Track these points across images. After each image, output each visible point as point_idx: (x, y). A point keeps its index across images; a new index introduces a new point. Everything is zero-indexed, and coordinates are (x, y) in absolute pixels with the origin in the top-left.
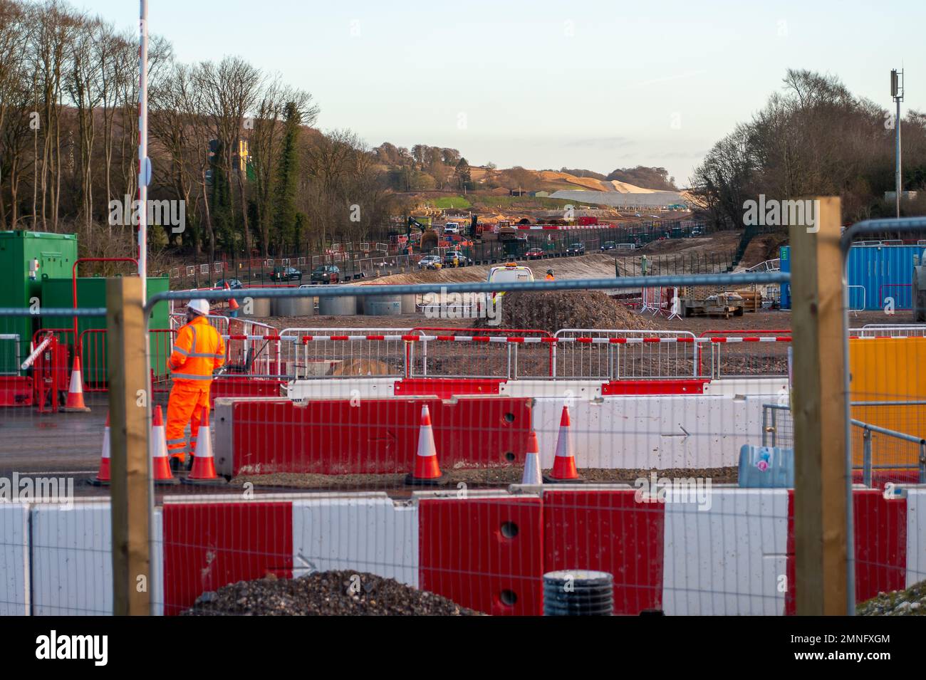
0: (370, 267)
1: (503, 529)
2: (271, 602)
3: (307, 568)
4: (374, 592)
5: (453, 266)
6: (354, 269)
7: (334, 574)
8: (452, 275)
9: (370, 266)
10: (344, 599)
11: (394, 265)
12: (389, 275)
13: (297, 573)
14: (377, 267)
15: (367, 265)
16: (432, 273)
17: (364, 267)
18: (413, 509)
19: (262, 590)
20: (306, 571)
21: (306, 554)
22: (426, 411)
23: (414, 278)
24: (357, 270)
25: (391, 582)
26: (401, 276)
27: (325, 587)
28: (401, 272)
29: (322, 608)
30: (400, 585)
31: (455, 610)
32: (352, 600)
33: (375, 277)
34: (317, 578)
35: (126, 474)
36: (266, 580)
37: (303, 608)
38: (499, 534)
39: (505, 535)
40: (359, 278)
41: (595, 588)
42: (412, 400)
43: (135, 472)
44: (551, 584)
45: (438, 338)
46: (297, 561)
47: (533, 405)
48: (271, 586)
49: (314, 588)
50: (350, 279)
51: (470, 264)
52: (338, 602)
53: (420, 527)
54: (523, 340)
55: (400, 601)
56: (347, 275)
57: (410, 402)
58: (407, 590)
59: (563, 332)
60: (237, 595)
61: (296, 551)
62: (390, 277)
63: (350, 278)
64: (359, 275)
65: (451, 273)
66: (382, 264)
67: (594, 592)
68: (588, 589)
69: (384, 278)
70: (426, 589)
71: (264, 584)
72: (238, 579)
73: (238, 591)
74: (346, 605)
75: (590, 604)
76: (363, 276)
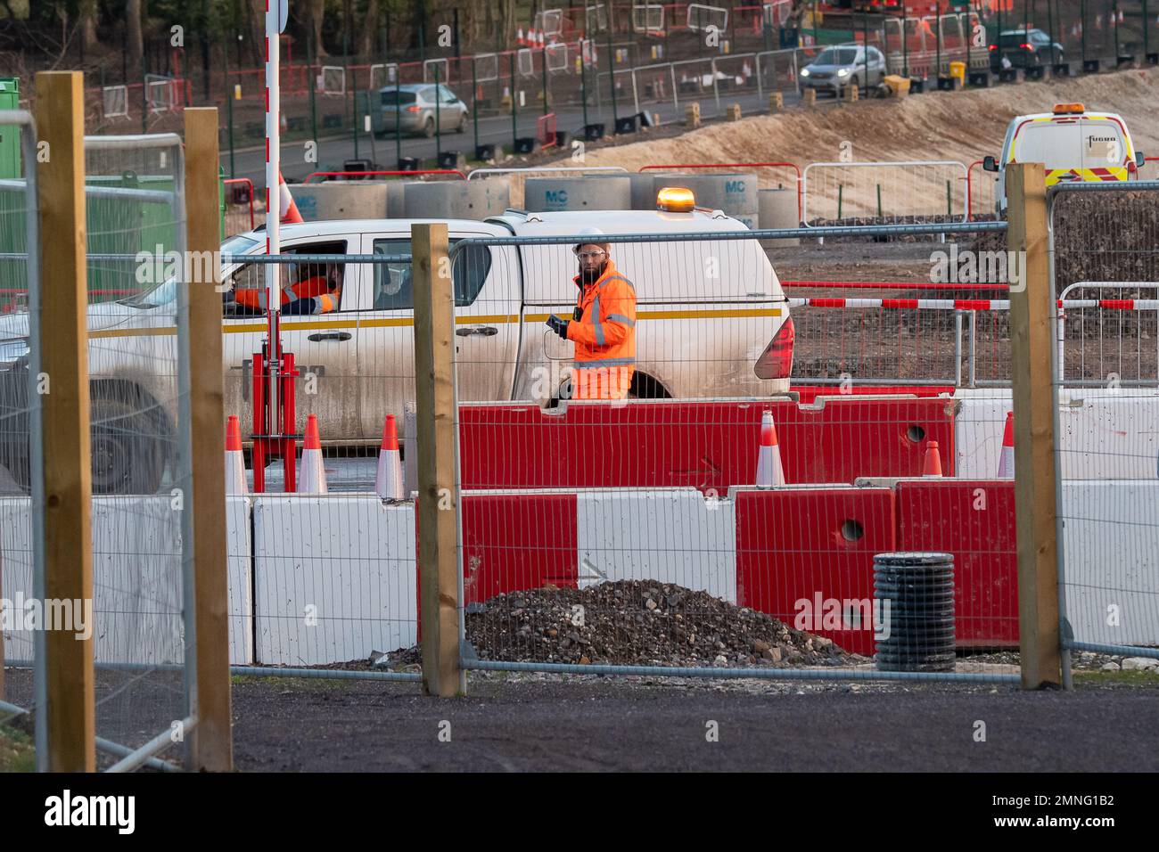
0: (669, 92)
1: (844, 529)
2: (553, 613)
3: (595, 578)
4: (681, 606)
5: (946, 84)
6: (616, 96)
7: (630, 584)
8: (942, 118)
9: (668, 85)
10: (643, 612)
11: (750, 82)
12: (729, 117)
13: (582, 584)
14: (690, 90)
15: (658, 86)
16: (877, 111)
17: (648, 92)
18: (729, 504)
19: (542, 600)
20: (596, 581)
21: (592, 560)
22: (768, 420)
23: (815, 130)
24: (622, 102)
25: (702, 595)
26: (772, 122)
27: (619, 598)
28: (769, 109)
29: (616, 622)
30: (713, 599)
31: (782, 629)
32: (653, 614)
33: (683, 125)
34: (608, 588)
35: (434, 417)
36: (546, 589)
37: (593, 621)
38: (838, 534)
39: (846, 537)
40: (633, 129)
41: (933, 567)
42: (744, 404)
43: (442, 416)
44: (882, 564)
45: (812, 303)
46: (583, 568)
47: (957, 411)
48: (552, 594)
49: (605, 599)
50: (600, 136)
51: (1006, 77)
52: (636, 615)
53: (737, 526)
54: (988, 306)
55: (713, 616)
56: (591, 121)
57: (741, 406)
58: (722, 605)
59: (1078, 289)
60: (511, 606)
61: (581, 555)
62: (732, 125)
63: (600, 129)
64: (631, 121)
65: (940, 108)
66: (707, 80)
67: (929, 572)
68: (922, 568)
69: (714, 128)
70: (747, 605)
71: (544, 594)
72: (512, 588)
73: (512, 601)
74: (646, 618)
75: (924, 577)
76: (644, 122)
